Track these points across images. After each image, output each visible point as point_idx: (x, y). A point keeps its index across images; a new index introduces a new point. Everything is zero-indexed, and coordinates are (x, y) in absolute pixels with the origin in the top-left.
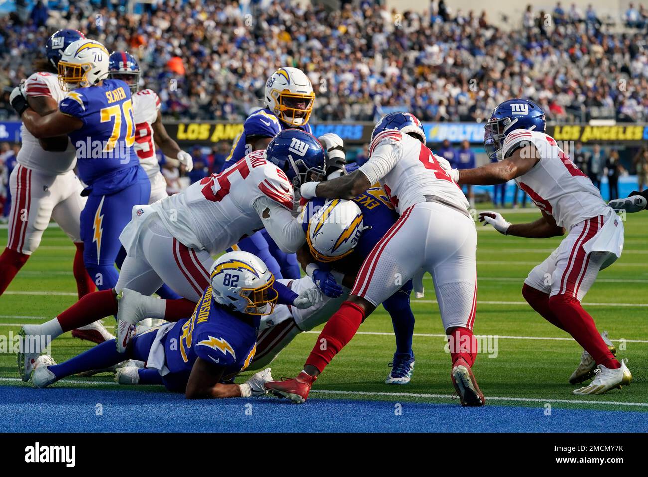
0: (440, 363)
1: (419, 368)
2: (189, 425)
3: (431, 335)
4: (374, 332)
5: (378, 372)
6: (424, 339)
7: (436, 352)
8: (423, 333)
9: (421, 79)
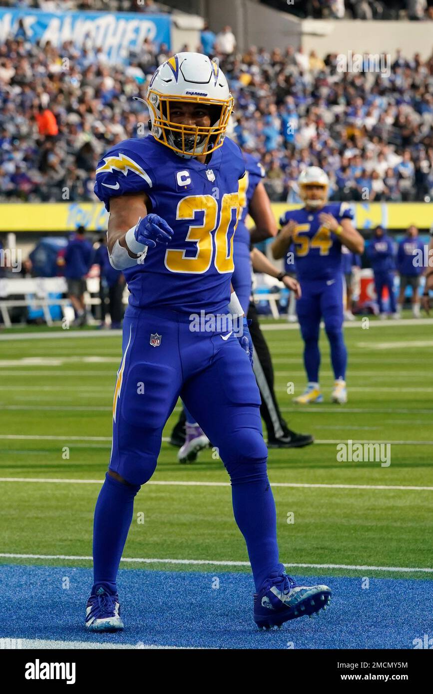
0: (379, 524)
1: (352, 531)
2: (47, 608)
3: (368, 487)
4: (291, 483)
5: (298, 537)
6: (358, 492)
7: (375, 509)
8: (357, 484)
9: (350, 144)
